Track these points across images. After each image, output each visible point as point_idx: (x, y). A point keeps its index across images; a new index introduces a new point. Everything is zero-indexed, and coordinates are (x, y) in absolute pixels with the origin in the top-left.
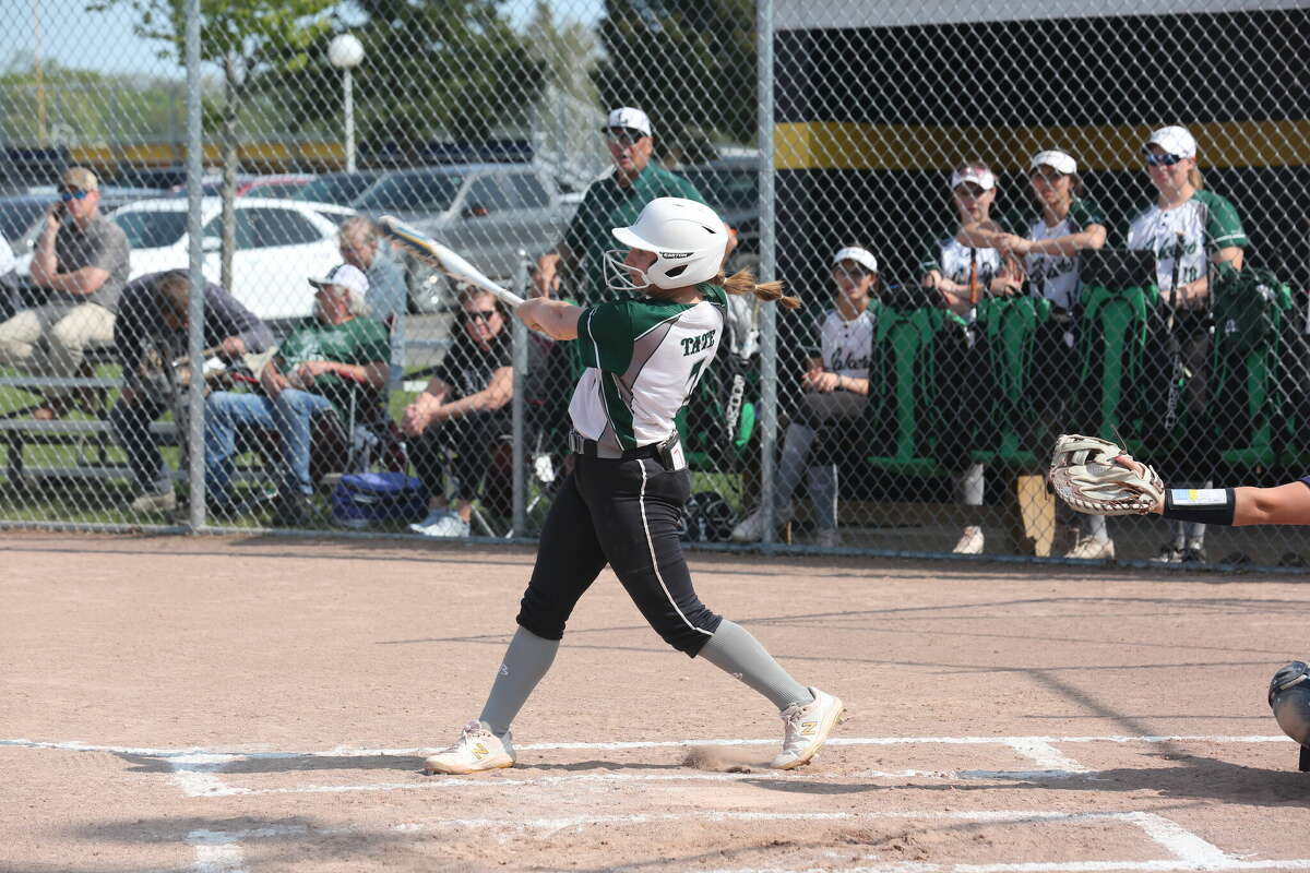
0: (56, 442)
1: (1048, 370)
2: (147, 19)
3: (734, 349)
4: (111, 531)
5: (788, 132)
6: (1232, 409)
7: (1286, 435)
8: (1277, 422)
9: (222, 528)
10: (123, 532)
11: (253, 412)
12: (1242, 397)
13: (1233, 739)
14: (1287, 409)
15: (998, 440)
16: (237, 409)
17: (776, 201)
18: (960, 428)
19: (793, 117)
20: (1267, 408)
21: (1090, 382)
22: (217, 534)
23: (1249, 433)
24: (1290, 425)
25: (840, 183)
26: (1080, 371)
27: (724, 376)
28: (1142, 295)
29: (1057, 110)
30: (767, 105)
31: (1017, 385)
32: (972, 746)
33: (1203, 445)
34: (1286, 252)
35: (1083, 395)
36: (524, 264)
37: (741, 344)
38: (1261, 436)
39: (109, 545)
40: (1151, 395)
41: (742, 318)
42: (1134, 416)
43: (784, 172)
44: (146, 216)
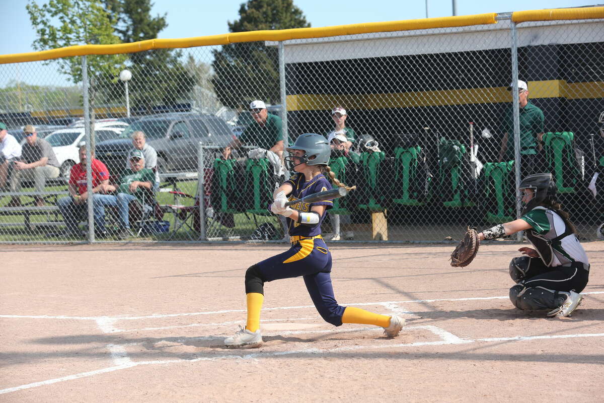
0: (38, 214)
1: (384, 177)
2: (63, 67)
3: (275, 173)
4: (62, 244)
5: (291, 98)
6: (447, 188)
7: (465, 196)
8: (462, 192)
9: (100, 241)
10: (66, 244)
11: (110, 201)
12: (450, 184)
13: (457, 299)
14: (465, 187)
15: (368, 201)
16: (104, 200)
17: (288, 122)
18: (355, 198)
19: (293, 93)
20: (458, 187)
21: (399, 180)
22: (99, 243)
23: (453, 196)
24: (466, 193)
25: (310, 115)
26: (395, 176)
27: (272, 183)
28: (415, 150)
29: (383, 88)
30: (283, 89)
31: (374, 182)
32: (369, 306)
33: (438, 200)
34: (462, 134)
35: (396, 185)
36: (202, 147)
37: (278, 172)
38: (457, 197)
39: (63, 248)
40: (419, 184)
41: (278, 163)
42: (414, 191)
43: (290, 112)
44: (61, 135)
